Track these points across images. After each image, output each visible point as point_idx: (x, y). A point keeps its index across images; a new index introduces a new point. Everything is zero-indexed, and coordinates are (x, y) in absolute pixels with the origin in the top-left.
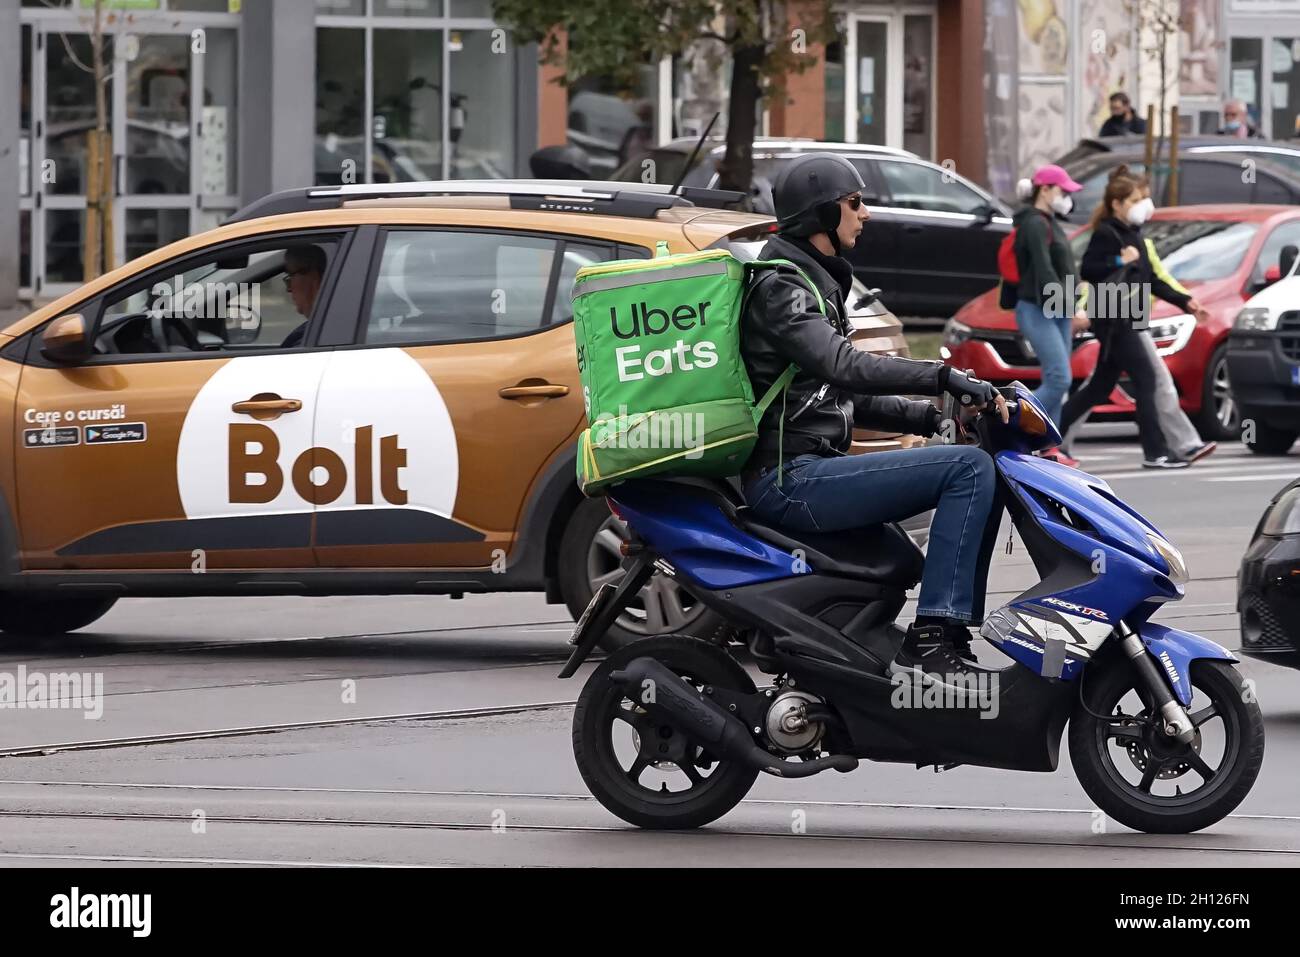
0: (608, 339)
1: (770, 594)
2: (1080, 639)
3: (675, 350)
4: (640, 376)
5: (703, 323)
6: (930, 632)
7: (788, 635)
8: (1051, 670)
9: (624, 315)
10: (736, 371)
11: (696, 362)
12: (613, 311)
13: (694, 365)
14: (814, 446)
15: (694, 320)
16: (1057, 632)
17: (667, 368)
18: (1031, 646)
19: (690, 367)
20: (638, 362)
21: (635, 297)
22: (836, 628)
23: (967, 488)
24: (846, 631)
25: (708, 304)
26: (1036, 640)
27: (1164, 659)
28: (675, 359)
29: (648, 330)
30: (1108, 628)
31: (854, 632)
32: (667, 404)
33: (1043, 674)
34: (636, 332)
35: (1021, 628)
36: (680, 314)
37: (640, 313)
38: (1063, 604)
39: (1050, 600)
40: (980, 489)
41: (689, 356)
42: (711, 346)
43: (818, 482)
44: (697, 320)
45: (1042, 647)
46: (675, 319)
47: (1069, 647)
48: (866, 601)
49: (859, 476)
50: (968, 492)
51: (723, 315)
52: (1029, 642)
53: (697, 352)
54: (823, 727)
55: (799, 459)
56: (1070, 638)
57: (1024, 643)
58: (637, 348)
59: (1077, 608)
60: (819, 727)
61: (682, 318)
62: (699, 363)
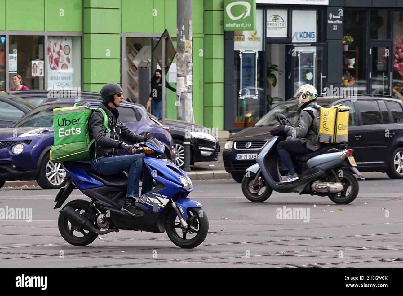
0: (57, 127)
1: (94, 191)
2: (161, 203)
3: (71, 130)
4: (64, 135)
5: (78, 123)
6: (129, 200)
7: (98, 201)
8: (155, 210)
9: (61, 120)
10: (86, 135)
11: (76, 133)
12: (59, 120)
13: (76, 134)
14: (104, 154)
15: (76, 122)
16: (156, 201)
17: (69, 134)
18: (150, 205)
19: (75, 134)
20: (63, 132)
21: (63, 117)
22: (110, 198)
23: (135, 166)
24: (113, 200)
25: (80, 119)
26: (151, 203)
27: (180, 208)
28: (71, 132)
29: (66, 125)
30: (168, 200)
31: (115, 200)
32: (69, 143)
33: (153, 211)
34: (63, 125)
35: (148, 200)
36: (73, 121)
37: (64, 120)
38: (157, 194)
39: (154, 193)
40: (138, 166)
41: (75, 131)
42: (80, 129)
43: (103, 164)
44: (77, 123)
45: (153, 205)
46: (72, 122)
47: (159, 205)
48: (118, 192)
49: (112, 162)
50: (135, 167)
51: (83, 122)
52: (150, 203)
53: (76, 130)
54: (109, 222)
55: (100, 157)
56: (159, 203)
57: (149, 204)
58: (63, 129)
59: (160, 195)
60: (108, 222)
61: (74, 122)
62: (77, 133)
